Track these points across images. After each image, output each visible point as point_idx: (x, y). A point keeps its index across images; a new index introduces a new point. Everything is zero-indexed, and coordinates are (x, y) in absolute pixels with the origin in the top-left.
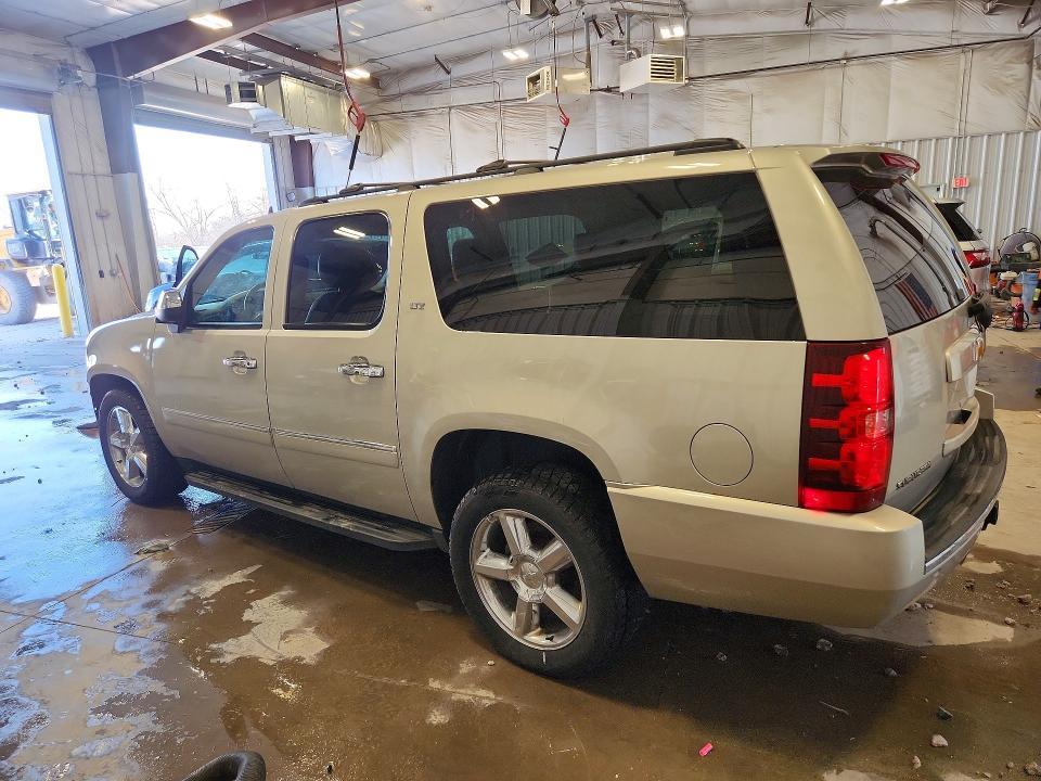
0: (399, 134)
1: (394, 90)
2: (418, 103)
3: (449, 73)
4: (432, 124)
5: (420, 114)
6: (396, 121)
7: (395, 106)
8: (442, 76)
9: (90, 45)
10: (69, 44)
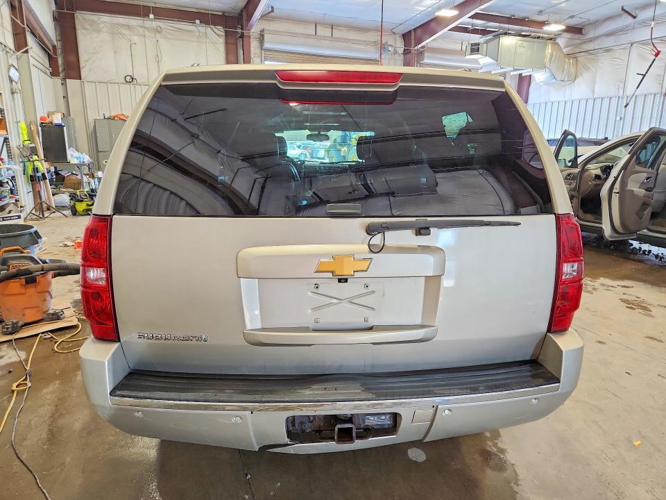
0: (590, 66)
1: (591, 35)
2: (608, 42)
3: (634, 17)
4: (616, 57)
5: (608, 50)
6: (589, 57)
7: (590, 46)
8: (630, 20)
9: (404, 32)
10: (394, 33)
